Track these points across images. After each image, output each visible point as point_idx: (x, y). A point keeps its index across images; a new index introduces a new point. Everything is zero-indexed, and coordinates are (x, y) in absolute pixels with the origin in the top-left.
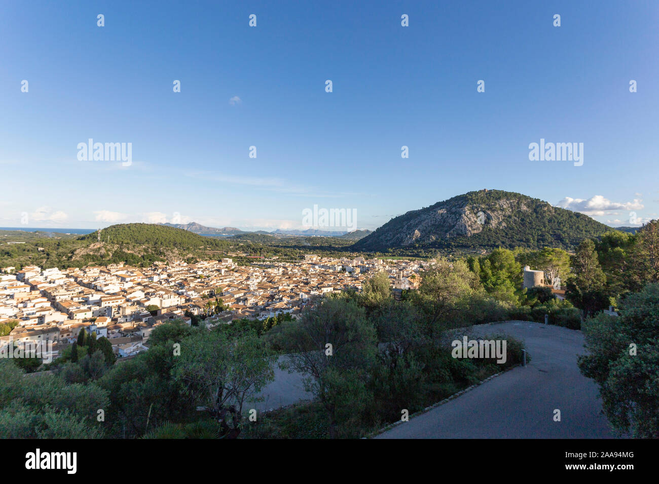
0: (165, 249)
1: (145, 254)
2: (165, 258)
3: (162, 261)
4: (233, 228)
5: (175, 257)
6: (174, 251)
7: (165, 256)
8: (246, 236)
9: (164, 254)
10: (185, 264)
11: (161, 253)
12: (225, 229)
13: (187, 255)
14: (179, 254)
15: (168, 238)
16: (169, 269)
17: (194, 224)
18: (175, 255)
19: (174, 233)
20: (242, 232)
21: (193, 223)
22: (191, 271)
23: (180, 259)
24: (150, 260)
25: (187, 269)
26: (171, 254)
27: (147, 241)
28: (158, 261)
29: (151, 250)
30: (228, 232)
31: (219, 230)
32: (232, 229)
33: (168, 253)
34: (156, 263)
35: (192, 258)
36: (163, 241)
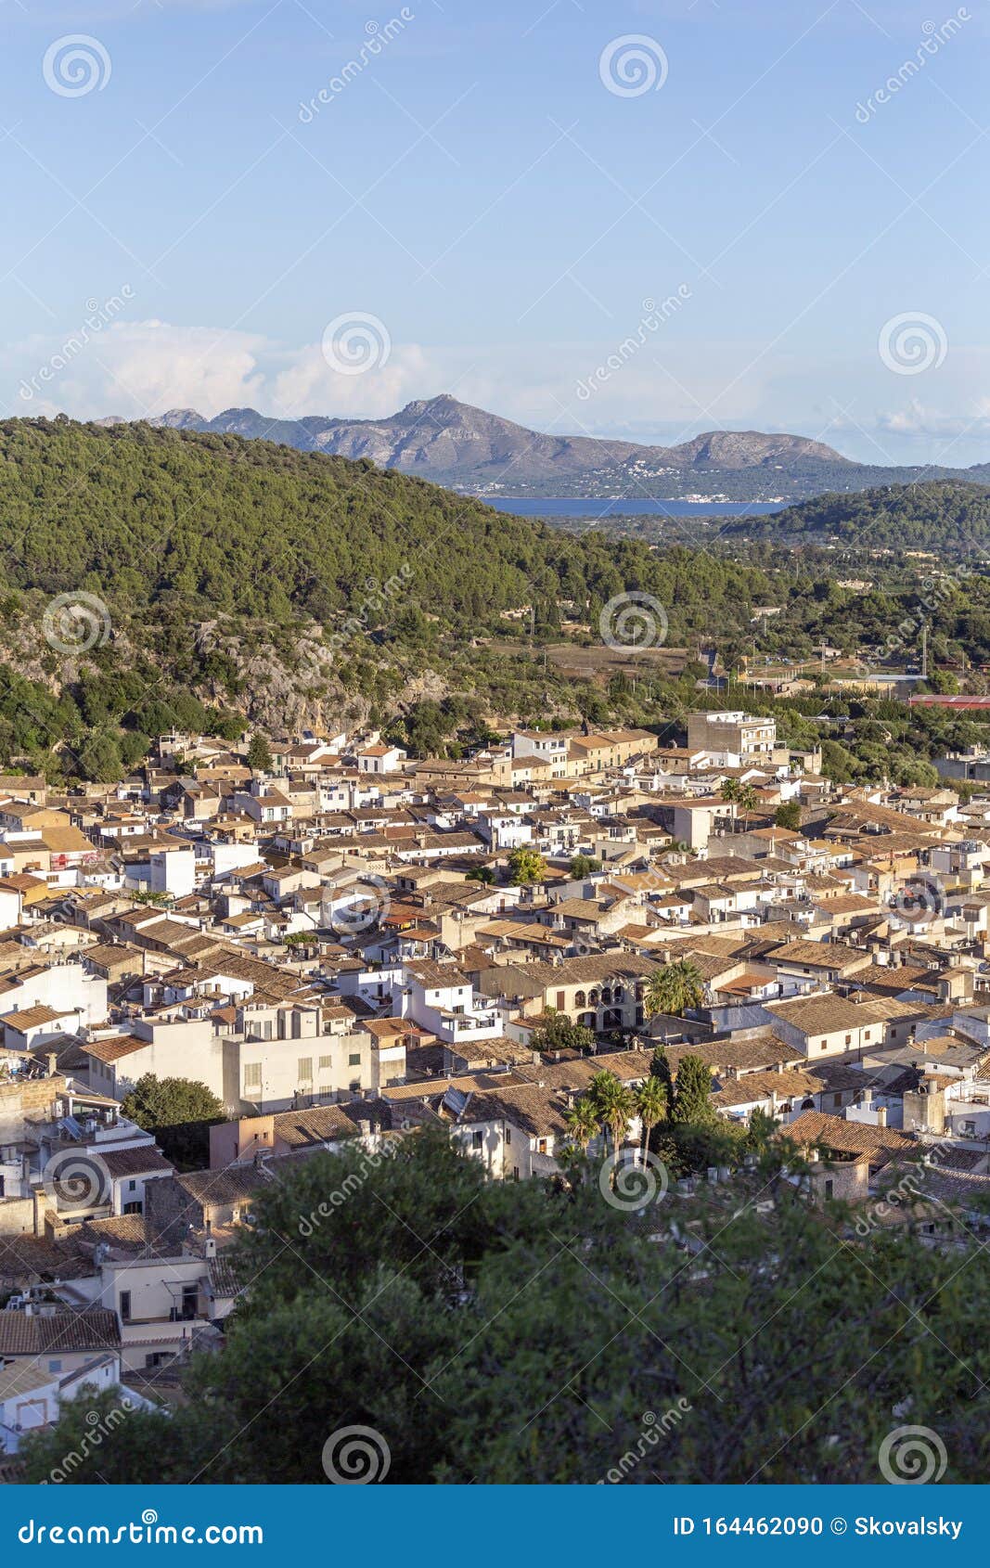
0: (235, 629)
1: (94, 671)
2: (240, 707)
3: (218, 728)
4: (775, 440)
5: (310, 696)
6: (301, 646)
7: (235, 689)
8: (893, 507)
9: (231, 669)
10: (392, 760)
11: (207, 666)
12: (702, 452)
13: (400, 685)
14: (344, 677)
15: (248, 539)
16: (275, 799)
17: (441, 412)
18: (308, 677)
19: (293, 495)
20: (861, 469)
21: (443, 404)
22: (443, 821)
23: (353, 715)
24: (130, 721)
25: (408, 797)
26: (278, 672)
27: (95, 565)
28: (186, 729)
29: (135, 637)
30: (730, 479)
31: (653, 458)
32: (761, 451)
33: (257, 665)
34: (177, 744)
35: (447, 706)
36: (215, 570)
